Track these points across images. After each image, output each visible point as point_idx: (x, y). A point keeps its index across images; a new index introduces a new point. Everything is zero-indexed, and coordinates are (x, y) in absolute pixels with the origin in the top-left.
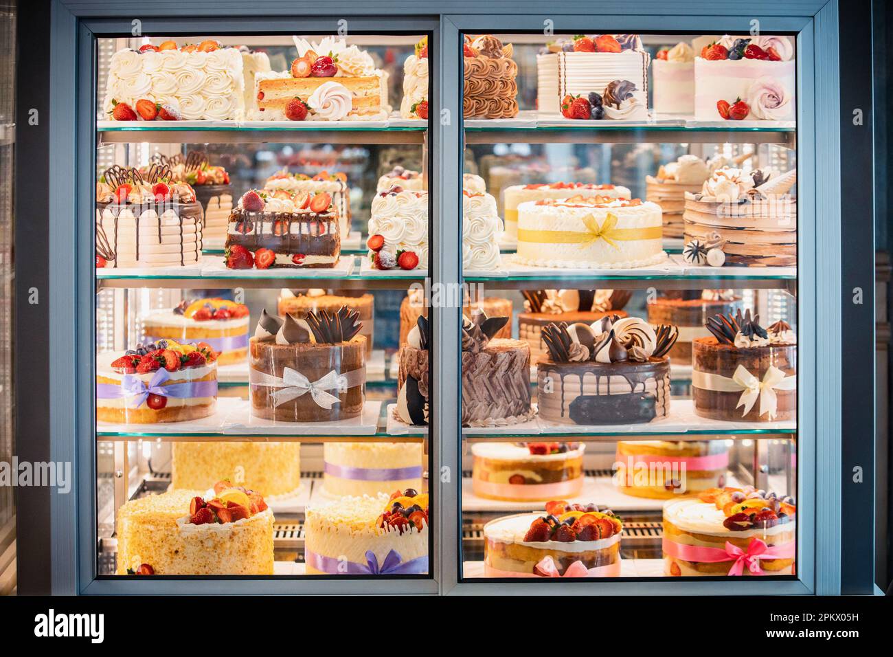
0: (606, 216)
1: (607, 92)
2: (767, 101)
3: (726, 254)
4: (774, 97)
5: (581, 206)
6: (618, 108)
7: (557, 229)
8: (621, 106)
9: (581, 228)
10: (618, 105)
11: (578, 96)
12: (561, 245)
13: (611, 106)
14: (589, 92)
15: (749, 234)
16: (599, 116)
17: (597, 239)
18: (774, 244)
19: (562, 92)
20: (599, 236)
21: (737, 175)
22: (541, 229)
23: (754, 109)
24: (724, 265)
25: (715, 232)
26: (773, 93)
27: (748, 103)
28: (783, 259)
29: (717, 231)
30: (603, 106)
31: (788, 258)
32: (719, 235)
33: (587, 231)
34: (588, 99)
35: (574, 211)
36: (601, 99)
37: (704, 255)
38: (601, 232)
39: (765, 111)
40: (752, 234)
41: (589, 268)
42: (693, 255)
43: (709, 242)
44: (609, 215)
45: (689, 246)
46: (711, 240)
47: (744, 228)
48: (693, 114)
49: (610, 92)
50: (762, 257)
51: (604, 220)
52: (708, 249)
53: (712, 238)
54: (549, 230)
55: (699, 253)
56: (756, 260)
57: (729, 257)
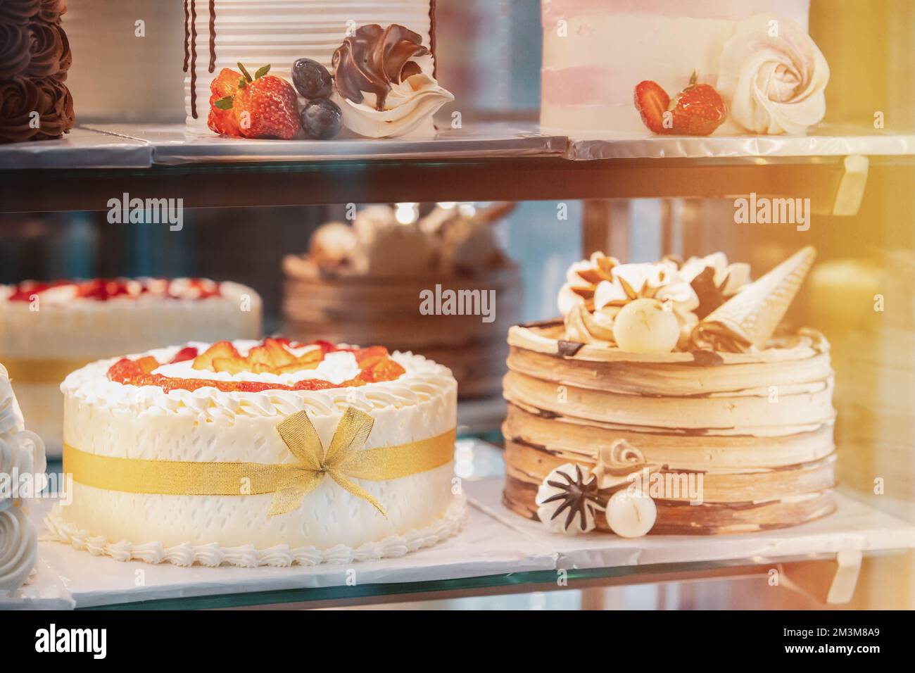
0: (338, 414)
1: (349, 58)
2: (776, 83)
3: (658, 502)
4: (787, 71)
5: (266, 387)
6: (380, 106)
7: (197, 456)
8: (389, 100)
9: (272, 453)
10: (382, 95)
11: (265, 70)
12: (211, 501)
13: (359, 99)
14: (292, 60)
15: (717, 445)
16: (328, 128)
17: (318, 481)
18: (778, 469)
19: (203, 60)
20: (323, 472)
21: (654, 282)
22: (149, 457)
23: (740, 105)
24: (656, 531)
25: (623, 441)
26: (787, 61)
27: (721, 87)
28: (797, 505)
29: (629, 441)
30: (336, 98)
31: (807, 502)
32: (636, 451)
33: (288, 459)
34: (291, 81)
35: (244, 403)
36: (328, 78)
37: (595, 506)
38: (328, 463)
39: (772, 108)
40: (724, 445)
41: (295, 563)
42: (568, 509)
43: (607, 472)
44: (351, 414)
45: (552, 484)
46: (616, 465)
47: (705, 430)
48: (532, 117)
49: (358, 57)
50: (750, 506)
51: (335, 427)
52: (611, 492)
53: (618, 458)
54: (174, 458)
55: (587, 502)
56: (735, 514)
57: (665, 510)
